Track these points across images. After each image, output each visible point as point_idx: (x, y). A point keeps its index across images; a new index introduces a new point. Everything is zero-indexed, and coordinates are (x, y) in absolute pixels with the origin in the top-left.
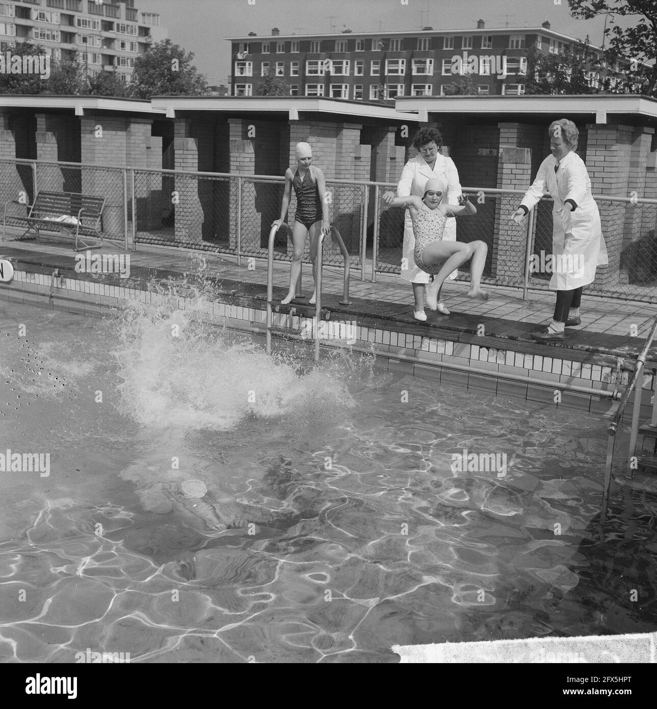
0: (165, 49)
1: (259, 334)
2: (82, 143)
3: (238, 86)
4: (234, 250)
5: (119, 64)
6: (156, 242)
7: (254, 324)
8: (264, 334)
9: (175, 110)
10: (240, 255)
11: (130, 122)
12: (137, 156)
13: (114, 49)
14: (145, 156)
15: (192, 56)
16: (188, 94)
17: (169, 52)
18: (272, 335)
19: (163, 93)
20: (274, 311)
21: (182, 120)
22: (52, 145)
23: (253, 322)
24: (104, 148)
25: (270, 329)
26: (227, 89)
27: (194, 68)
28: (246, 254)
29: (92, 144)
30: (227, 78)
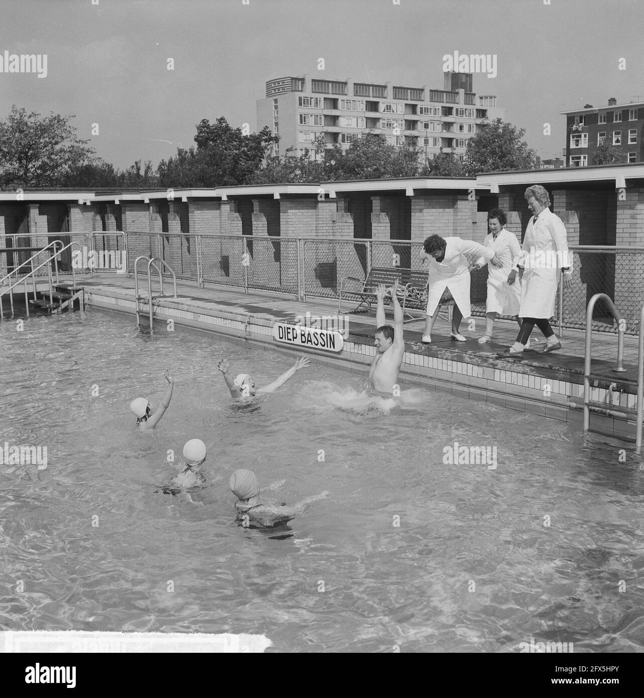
0: (497, 128)
1: (576, 409)
2: (412, 221)
3: (573, 158)
4: (555, 322)
5: (457, 146)
6: (478, 314)
7: (571, 398)
8: (582, 410)
9: (499, 186)
10: (562, 327)
11: (458, 200)
12: (463, 231)
13: (453, 132)
14: (471, 231)
15: (523, 132)
16: (518, 169)
17: (501, 130)
18: (590, 410)
19: (494, 169)
20: (592, 385)
21: (506, 195)
22: (385, 225)
23: (570, 397)
24: (432, 225)
25: (588, 405)
26: (562, 161)
27: (525, 144)
28: (568, 325)
29: (420, 222)
30: (562, 151)
